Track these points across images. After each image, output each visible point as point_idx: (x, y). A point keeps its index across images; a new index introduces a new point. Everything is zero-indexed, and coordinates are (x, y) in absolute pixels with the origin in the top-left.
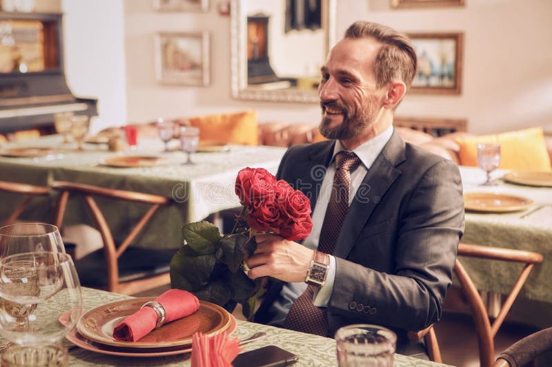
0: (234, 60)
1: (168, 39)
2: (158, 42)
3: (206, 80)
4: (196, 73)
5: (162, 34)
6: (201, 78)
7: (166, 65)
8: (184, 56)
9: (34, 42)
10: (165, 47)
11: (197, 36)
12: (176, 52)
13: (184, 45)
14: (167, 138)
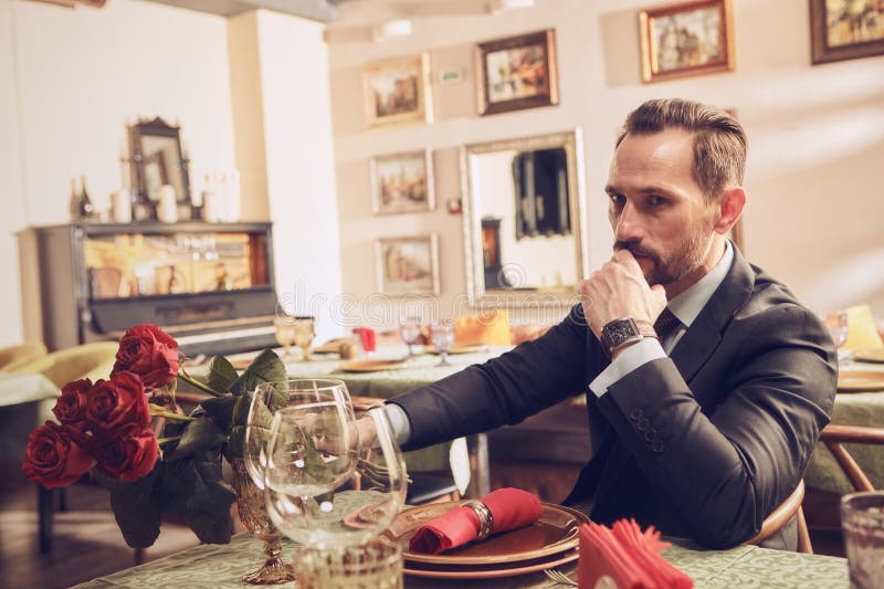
0: (469, 264)
1: (389, 246)
2: (379, 250)
3: (437, 290)
4: (425, 281)
5: (382, 241)
6: (432, 288)
7: (388, 276)
8: (409, 264)
9: (242, 256)
10: (387, 254)
11: (424, 240)
12: (400, 259)
13: (408, 251)
14: (412, 339)
